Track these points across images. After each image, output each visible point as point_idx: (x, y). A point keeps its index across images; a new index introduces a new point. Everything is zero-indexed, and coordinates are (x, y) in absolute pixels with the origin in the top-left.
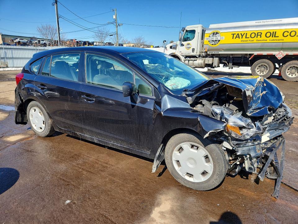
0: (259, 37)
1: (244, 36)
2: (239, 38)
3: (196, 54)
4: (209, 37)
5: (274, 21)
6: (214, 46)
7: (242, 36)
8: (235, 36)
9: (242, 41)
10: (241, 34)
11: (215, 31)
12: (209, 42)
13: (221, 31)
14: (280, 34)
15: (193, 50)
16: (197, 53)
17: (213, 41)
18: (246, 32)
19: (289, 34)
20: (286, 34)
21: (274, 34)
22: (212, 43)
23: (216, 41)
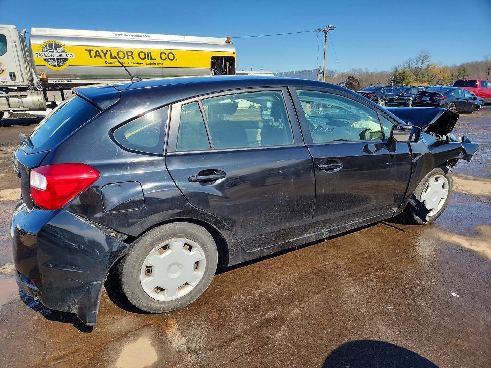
0: (130, 57)
1: (108, 55)
2: (101, 58)
3: (22, 84)
4: (43, 51)
5: (141, 36)
6: (57, 69)
7: (105, 55)
8: (93, 53)
9: (107, 63)
10: (102, 51)
11: (53, 42)
12: (45, 60)
13: (64, 43)
14: (155, 55)
15: (13, 76)
16: (23, 82)
17: (54, 59)
18: (109, 49)
19: (166, 56)
20: (164, 56)
21: (148, 55)
22: (52, 64)
23: (60, 59)
